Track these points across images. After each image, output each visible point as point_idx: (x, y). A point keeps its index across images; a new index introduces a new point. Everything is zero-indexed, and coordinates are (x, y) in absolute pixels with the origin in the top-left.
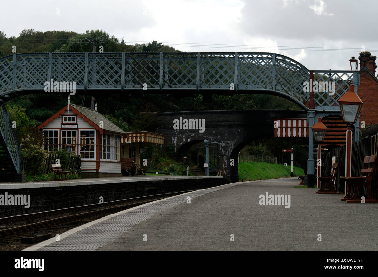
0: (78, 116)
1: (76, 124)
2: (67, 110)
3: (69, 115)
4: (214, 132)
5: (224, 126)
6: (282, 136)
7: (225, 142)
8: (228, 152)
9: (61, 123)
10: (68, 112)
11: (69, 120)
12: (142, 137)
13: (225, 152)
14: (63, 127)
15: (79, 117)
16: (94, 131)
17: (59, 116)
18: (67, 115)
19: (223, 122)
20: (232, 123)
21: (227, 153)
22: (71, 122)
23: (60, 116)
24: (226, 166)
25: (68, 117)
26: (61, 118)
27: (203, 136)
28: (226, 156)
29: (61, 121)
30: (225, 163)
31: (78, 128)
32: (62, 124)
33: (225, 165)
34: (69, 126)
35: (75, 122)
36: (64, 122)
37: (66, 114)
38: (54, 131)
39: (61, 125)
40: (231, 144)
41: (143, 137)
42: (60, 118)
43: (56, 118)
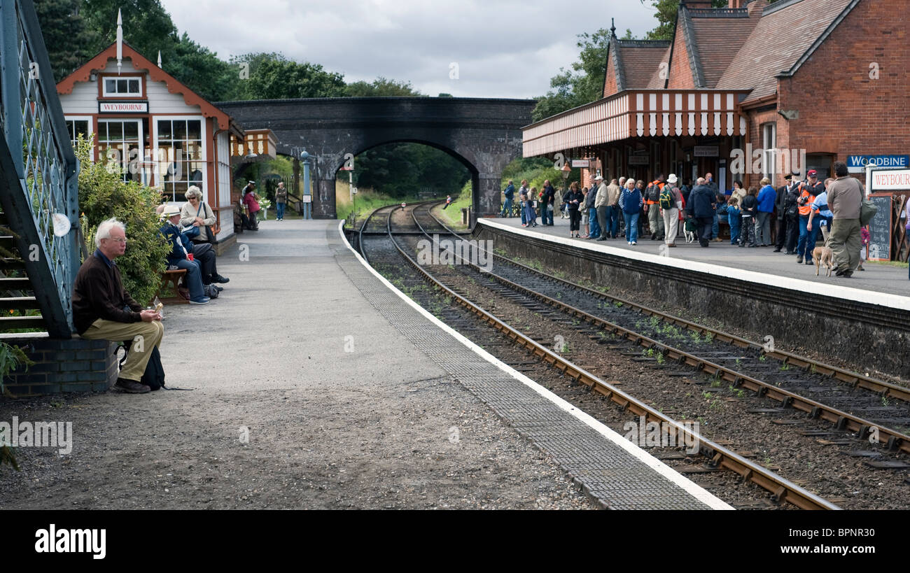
0: (148, 77)
1: (144, 100)
2: (115, 60)
3: (123, 75)
4: (302, 138)
5: (320, 127)
6: (648, 135)
7: (323, 154)
8: (329, 173)
9: (98, 99)
10: (119, 64)
11: (122, 88)
12: (249, 143)
13: (324, 173)
14: (103, 109)
15: (154, 79)
16: (198, 123)
17: (90, 77)
18: (116, 75)
19: (318, 119)
20: (335, 121)
21: (327, 174)
22: (128, 95)
23: (94, 78)
24: (326, 198)
25: (116, 79)
26: (96, 84)
27: (282, 145)
28: (325, 180)
29: (96, 91)
30: (324, 193)
31: (151, 112)
32: (101, 100)
33: (323, 197)
34: (122, 107)
35: (140, 95)
36: (105, 95)
37: (113, 70)
38: (76, 122)
39: (96, 104)
40: (333, 159)
41: (262, 142)
42: (93, 81)
43: (82, 82)
